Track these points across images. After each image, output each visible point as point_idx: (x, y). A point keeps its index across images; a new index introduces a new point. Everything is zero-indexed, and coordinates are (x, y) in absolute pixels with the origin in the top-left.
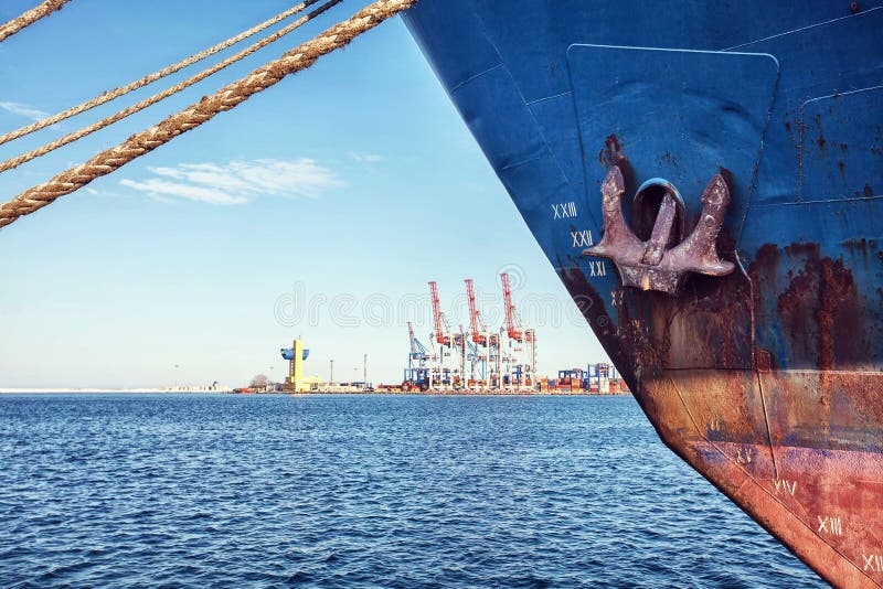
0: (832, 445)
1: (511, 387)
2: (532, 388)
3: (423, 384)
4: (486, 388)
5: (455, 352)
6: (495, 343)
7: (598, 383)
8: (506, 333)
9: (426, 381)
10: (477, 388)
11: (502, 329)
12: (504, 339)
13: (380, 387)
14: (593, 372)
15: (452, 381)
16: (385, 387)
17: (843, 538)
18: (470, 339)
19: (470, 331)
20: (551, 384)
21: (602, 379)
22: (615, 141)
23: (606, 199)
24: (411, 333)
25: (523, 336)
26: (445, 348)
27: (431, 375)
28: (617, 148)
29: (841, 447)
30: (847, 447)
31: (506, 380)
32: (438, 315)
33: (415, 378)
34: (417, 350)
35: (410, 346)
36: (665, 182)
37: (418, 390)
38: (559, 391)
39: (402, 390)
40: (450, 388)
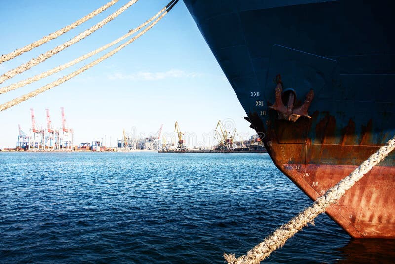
0: (321, 163)
1: (63, 149)
2: (71, 149)
3: (26, 148)
4: (53, 150)
5: (40, 136)
6: (57, 133)
7: (96, 148)
8: (62, 130)
9: (27, 147)
10: (49, 149)
11: (60, 128)
12: (61, 132)
13: (5, 149)
14: (94, 144)
15: (38, 147)
16: (8, 149)
17: (318, 187)
18: (47, 131)
19: (47, 128)
20: (78, 148)
21: (97, 146)
22: (280, 75)
23: (276, 93)
24: (20, 128)
25: (69, 131)
26: (36, 134)
27: (29, 145)
28: (280, 78)
29: (323, 164)
30: (324, 164)
31: (61, 147)
32: (33, 122)
33: (22, 146)
34: (22, 135)
35: (19, 133)
36: (293, 90)
37: (23, 150)
38: (82, 151)
39: (16, 150)
40: (38, 149)
